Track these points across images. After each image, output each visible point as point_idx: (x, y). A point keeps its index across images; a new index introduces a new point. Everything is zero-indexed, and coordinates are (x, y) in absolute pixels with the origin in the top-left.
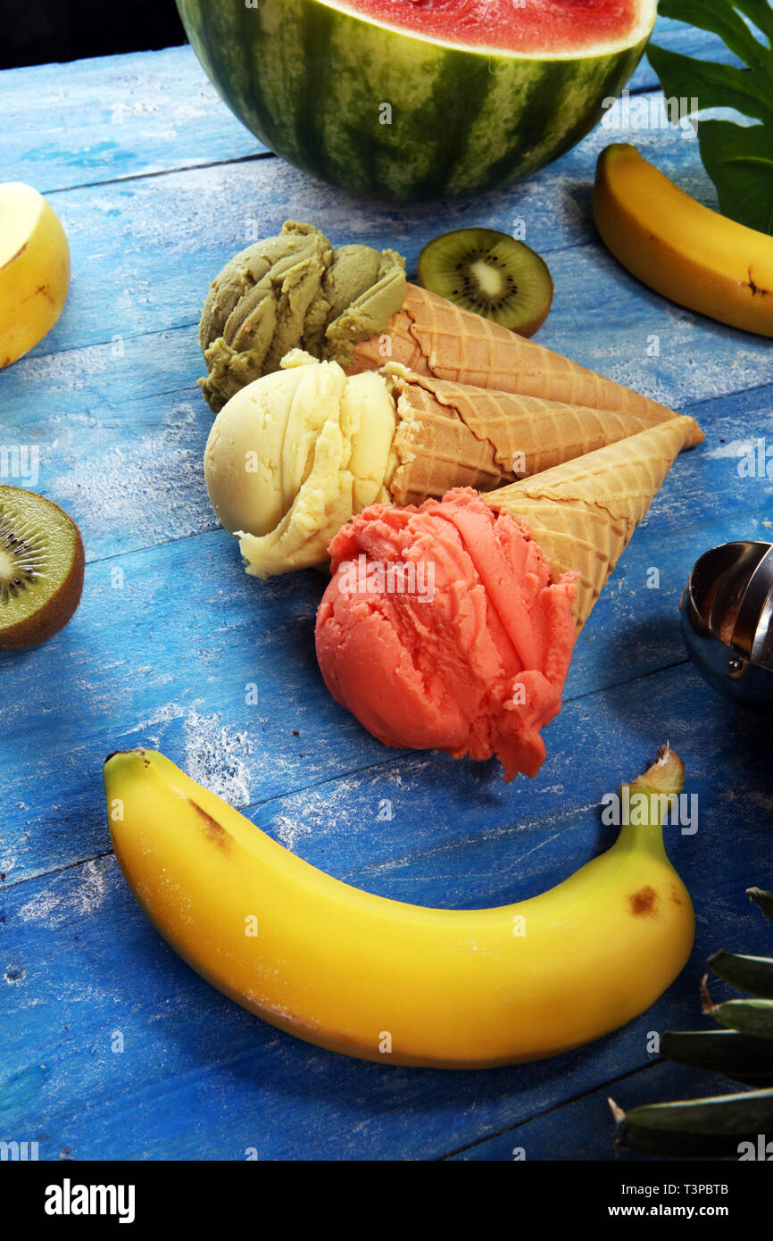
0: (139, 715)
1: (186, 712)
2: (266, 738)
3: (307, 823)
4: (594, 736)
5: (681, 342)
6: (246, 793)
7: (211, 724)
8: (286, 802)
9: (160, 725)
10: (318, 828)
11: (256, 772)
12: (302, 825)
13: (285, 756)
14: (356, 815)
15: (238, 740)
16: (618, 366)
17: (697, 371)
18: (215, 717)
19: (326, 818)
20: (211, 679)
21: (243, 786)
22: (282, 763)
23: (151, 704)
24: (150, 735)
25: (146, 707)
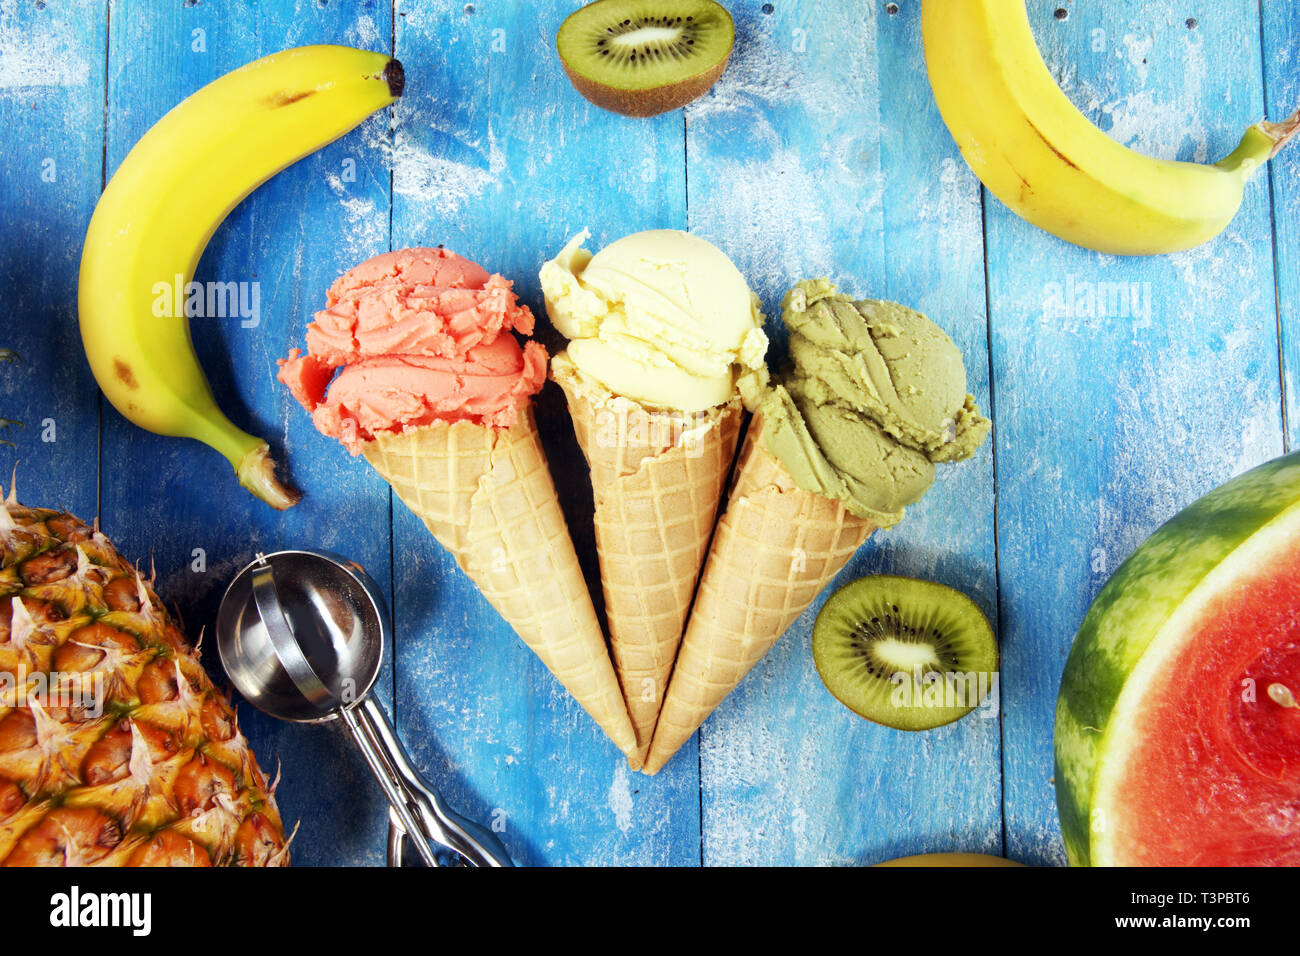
0: (504, 140)
1: (493, 175)
2: (447, 223)
3: (358, 222)
4: (347, 468)
5: (797, 844)
6: (405, 191)
7: (474, 189)
8: (383, 216)
9: (488, 151)
10: (350, 227)
11: (419, 205)
12: (359, 218)
13: (424, 231)
14: (350, 259)
15: (452, 202)
16: (783, 755)
17: (748, 834)
18: (479, 193)
19: (357, 237)
20: (518, 204)
21: (410, 192)
22: (419, 227)
23: (510, 152)
24: (482, 142)
25: (509, 147)
